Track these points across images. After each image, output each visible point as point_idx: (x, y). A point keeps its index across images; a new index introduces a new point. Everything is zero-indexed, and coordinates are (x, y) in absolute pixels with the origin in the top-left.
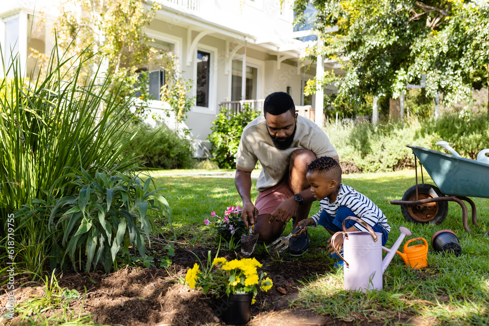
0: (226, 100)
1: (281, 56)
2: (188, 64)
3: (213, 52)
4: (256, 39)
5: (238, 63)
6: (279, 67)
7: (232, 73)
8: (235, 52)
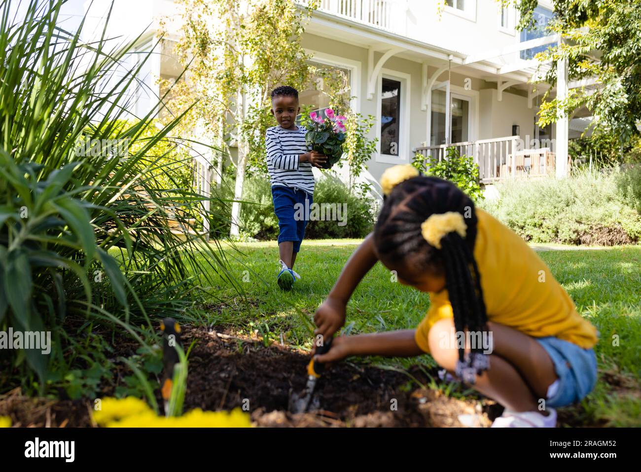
0: (423, 144)
1: (503, 83)
2: (369, 96)
3: (405, 80)
4: (464, 57)
5: (439, 94)
6: (500, 99)
7: (432, 107)
8: (435, 78)
